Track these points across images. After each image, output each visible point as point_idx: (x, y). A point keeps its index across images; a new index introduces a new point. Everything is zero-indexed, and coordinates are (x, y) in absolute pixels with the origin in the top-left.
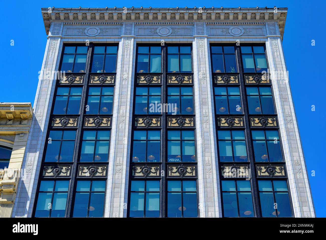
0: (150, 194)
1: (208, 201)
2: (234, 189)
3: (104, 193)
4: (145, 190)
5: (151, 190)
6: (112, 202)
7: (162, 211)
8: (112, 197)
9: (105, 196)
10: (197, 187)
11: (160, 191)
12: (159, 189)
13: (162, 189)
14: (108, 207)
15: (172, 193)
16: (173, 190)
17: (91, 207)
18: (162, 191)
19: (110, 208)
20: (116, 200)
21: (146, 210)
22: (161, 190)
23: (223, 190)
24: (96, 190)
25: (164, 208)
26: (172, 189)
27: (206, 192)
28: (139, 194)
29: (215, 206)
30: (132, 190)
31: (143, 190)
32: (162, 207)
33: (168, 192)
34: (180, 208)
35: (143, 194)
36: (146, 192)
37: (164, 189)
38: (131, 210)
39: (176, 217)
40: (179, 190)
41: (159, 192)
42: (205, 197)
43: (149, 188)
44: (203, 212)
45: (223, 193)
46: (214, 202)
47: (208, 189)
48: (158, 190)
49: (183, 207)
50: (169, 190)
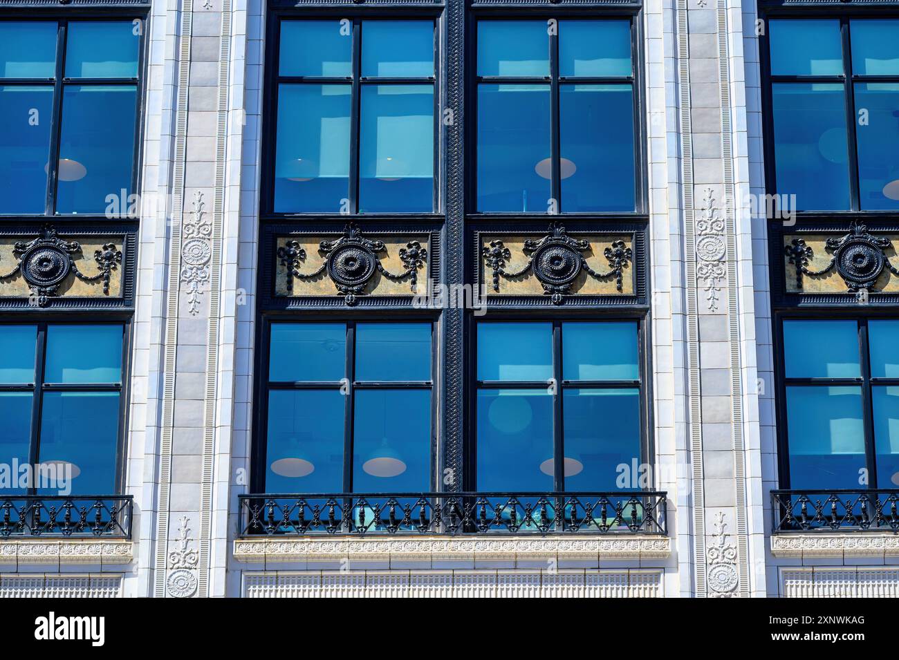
0: (383, 90)
1: (696, 127)
2: (834, 67)
3: (133, 89)
4: (354, 71)
5: (386, 70)
6: (176, 134)
7: (448, 179)
8: (180, 108)
9: (138, 101)
10: (636, 56)
11: (437, 74)
12: (432, 64)
13: (447, 66)
14: (157, 162)
15: (503, 88)
16: (507, 69)
17: (65, 162)
18: (449, 76)
19: (166, 164)
20: (201, 124)
21: (362, 175)
22: (442, 71)
23: (775, 72)
24: (90, 70)
25: (459, 167)
26: (501, 63)
27: (684, 80)
28: (324, 93)
29: (728, 156)
30: (283, 72)
31: (344, 69)
32: (448, 161)
33: (481, 80)
34: (545, 167)
35: (347, 90)
36: (361, 83)
37: (459, 66)
38: (279, 174)
39: (525, 212)
40: (541, 68)
41: (429, 82)
42: (677, 108)
43: (377, 62)
44: (667, 185)
45: (774, 86)
46: (727, 130)
47: (697, 67)
48: (424, 69)
49: (562, 159)
50: (483, 72)
